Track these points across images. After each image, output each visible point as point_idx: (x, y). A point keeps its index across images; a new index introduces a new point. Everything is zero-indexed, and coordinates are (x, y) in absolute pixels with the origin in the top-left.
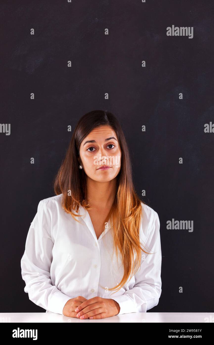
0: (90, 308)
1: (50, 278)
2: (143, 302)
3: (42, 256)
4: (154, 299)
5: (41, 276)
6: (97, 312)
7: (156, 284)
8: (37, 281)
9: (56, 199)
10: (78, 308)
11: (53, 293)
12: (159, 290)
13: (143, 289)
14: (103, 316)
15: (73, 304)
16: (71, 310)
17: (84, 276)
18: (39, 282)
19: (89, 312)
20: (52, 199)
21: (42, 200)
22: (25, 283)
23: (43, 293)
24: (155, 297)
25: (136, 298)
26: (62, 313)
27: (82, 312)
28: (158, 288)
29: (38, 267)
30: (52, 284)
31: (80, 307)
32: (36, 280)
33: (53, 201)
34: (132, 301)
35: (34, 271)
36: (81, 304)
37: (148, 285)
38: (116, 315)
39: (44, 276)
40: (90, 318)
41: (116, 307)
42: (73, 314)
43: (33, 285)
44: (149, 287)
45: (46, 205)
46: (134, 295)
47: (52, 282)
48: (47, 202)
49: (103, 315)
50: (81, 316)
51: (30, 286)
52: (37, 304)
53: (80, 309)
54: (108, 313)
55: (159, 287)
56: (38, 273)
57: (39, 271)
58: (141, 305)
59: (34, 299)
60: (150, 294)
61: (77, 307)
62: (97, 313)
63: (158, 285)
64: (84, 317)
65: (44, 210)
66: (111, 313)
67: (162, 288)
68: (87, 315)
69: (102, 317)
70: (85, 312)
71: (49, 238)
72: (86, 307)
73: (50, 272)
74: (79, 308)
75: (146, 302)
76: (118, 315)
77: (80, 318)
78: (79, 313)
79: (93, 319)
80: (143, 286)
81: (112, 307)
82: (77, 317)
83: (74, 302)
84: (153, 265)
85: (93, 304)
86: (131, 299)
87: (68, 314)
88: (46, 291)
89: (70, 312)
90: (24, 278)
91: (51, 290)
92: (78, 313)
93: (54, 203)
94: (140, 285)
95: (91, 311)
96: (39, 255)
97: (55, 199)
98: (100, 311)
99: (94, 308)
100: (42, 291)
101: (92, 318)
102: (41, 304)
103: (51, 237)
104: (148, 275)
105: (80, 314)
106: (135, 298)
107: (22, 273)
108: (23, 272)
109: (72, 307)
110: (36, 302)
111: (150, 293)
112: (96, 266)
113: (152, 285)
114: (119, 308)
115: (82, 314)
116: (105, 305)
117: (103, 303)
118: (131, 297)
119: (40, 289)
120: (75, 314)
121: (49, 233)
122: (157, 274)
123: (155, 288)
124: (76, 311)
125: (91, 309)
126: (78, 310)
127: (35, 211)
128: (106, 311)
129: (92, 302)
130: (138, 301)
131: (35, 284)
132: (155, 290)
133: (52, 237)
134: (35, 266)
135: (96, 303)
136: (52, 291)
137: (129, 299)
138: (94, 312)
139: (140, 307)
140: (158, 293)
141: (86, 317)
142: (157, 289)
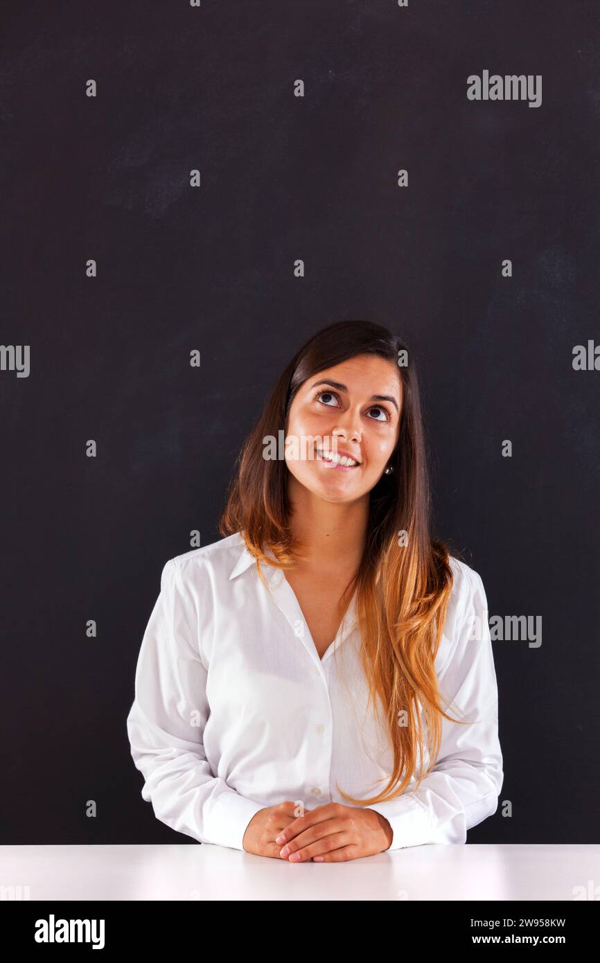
0: (315, 832)
1: (206, 759)
2: (454, 811)
3: (182, 706)
4: (485, 799)
5: (180, 755)
6: (333, 844)
7: (485, 760)
8: (172, 770)
9: (207, 554)
10: (282, 833)
11: (216, 796)
12: (496, 775)
13: (453, 776)
14: (349, 855)
15: (269, 822)
16: (265, 837)
17: (294, 754)
18: (178, 771)
19: (313, 844)
20: (198, 557)
21: (170, 559)
22: (143, 777)
23: (191, 797)
24: (487, 794)
25: (434, 801)
26: (240, 846)
27: (295, 844)
28: (493, 769)
29: (172, 734)
30: (213, 774)
31: (290, 830)
32: (169, 767)
33: (200, 562)
34: (425, 811)
35: (162, 744)
36: (292, 822)
37: (469, 765)
38: (383, 851)
39: (190, 756)
40: (315, 859)
41: (382, 831)
42: (271, 849)
43: (164, 781)
44: (469, 770)
45: (182, 573)
46: (429, 793)
47: (212, 769)
48: (184, 564)
49: (351, 851)
50: (291, 853)
51: (155, 785)
52: (176, 828)
53: (290, 837)
54: (364, 846)
55: (495, 767)
56: (175, 750)
57: (174, 746)
58: (451, 818)
59: (167, 817)
60: (471, 788)
61: (282, 829)
62: (333, 846)
63: (494, 761)
64: (299, 857)
65: (176, 588)
66: (372, 847)
67: (504, 770)
68: (307, 851)
69: (346, 857)
70: (302, 845)
71: (195, 661)
72: (303, 831)
73: (203, 744)
74: (285, 834)
75: (463, 811)
76: (388, 851)
77: (288, 860)
78: (287, 845)
79: (324, 861)
80: (454, 769)
81: (373, 830)
82: (282, 857)
83: (273, 817)
84: (476, 712)
85: (325, 821)
86: (423, 807)
87: (256, 848)
88: (197, 792)
89: (262, 844)
90: (139, 764)
91: (211, 790)
92: (284, 845)
93: (203, 565)
94: (445, 765)
95: (320, 839)
96: (173, 703)
97: (203, 556)
98: (343, 840)
99: (326, 834)
100: (186, 794)
101: (322, 858)
102: (185, 827)
103: (198, 656)
104: (464, 740)
105: (290, 848)
106: (433, 804)
107: (133, 753)
108: (135, 749)
109: (269, 831)
110: (174, 823)
111: (473, 786)
112: (320, 729)
113: (477, 764)
114: (389, 833)
115: (294, 850)
116: (354, 825)
117: (351, 820)
118: (422, 801)
119: (180, 790)
120: (276, 849)
121: (192, 645)
122: (487, 735)
123: (486, 771)
124: (277, 840)
125: (318, 835)
126: (284, 837)
127: (155, 590)
128: (358, 840)
129: (321, 818)
130: (440, 811)
131: (170, 778)
132: (485, 775)
133: (201, 655)
134: (165, 733)
135: (331, 819)
136: (214, 791)
137: (417, 805)
138: (327, 844)
139: (447, 826)
140: (495, 783)
141: (305, 858)
142: (491, 772)
